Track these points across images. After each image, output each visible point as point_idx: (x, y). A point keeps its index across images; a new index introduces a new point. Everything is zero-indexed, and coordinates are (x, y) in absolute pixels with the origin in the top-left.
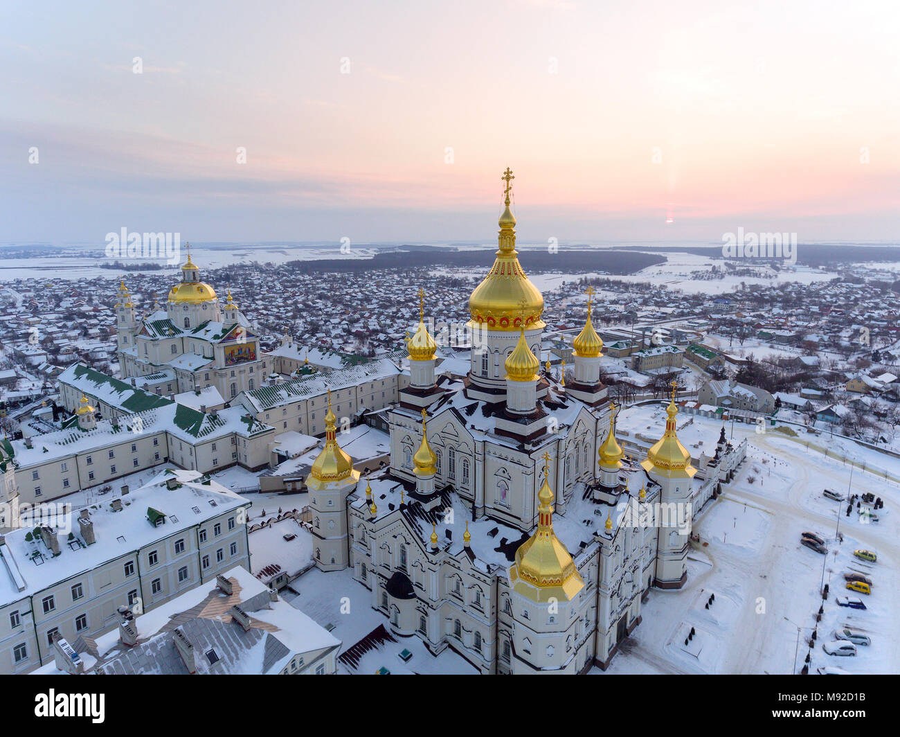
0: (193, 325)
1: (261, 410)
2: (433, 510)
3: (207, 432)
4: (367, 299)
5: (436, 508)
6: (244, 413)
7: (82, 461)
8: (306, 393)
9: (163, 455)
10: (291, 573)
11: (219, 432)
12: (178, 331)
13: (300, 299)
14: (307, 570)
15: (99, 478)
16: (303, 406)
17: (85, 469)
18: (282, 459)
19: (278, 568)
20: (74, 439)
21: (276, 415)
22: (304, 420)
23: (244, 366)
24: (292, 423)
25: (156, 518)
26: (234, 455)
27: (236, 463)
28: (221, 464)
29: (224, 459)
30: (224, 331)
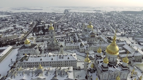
0: (89, 31)
1: (89, 47)
2: (92, 72)
3: (82, 48)
4: (133, 22)
5: (93, 72)
6: (87, 46)
7: (71, 47)
8: (96, 46)
9: (78, 48)
10: (81, 69)
11: (83, 48)
12: (87, 31)
13: (119, 20)
14: (83, 69)
15: (72, 49)
16: (95, 48)
17: (71, 48)
18: (89, 54)
19: (80, 67)
20: (71, 44)
21: (91, 48)
22: (95, 49)
23: (93, 38)
24: (93, 49)
25: (68, 58)
26: (84, 51)
27: (84, 52)
28: (83, 52)
29: (83, 51)
30: (91, 33)
